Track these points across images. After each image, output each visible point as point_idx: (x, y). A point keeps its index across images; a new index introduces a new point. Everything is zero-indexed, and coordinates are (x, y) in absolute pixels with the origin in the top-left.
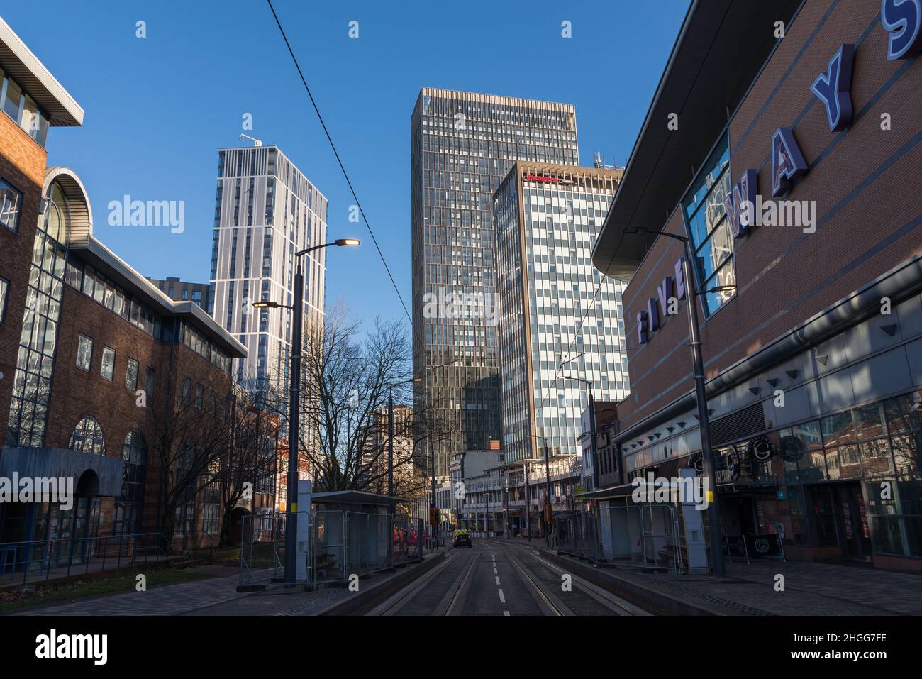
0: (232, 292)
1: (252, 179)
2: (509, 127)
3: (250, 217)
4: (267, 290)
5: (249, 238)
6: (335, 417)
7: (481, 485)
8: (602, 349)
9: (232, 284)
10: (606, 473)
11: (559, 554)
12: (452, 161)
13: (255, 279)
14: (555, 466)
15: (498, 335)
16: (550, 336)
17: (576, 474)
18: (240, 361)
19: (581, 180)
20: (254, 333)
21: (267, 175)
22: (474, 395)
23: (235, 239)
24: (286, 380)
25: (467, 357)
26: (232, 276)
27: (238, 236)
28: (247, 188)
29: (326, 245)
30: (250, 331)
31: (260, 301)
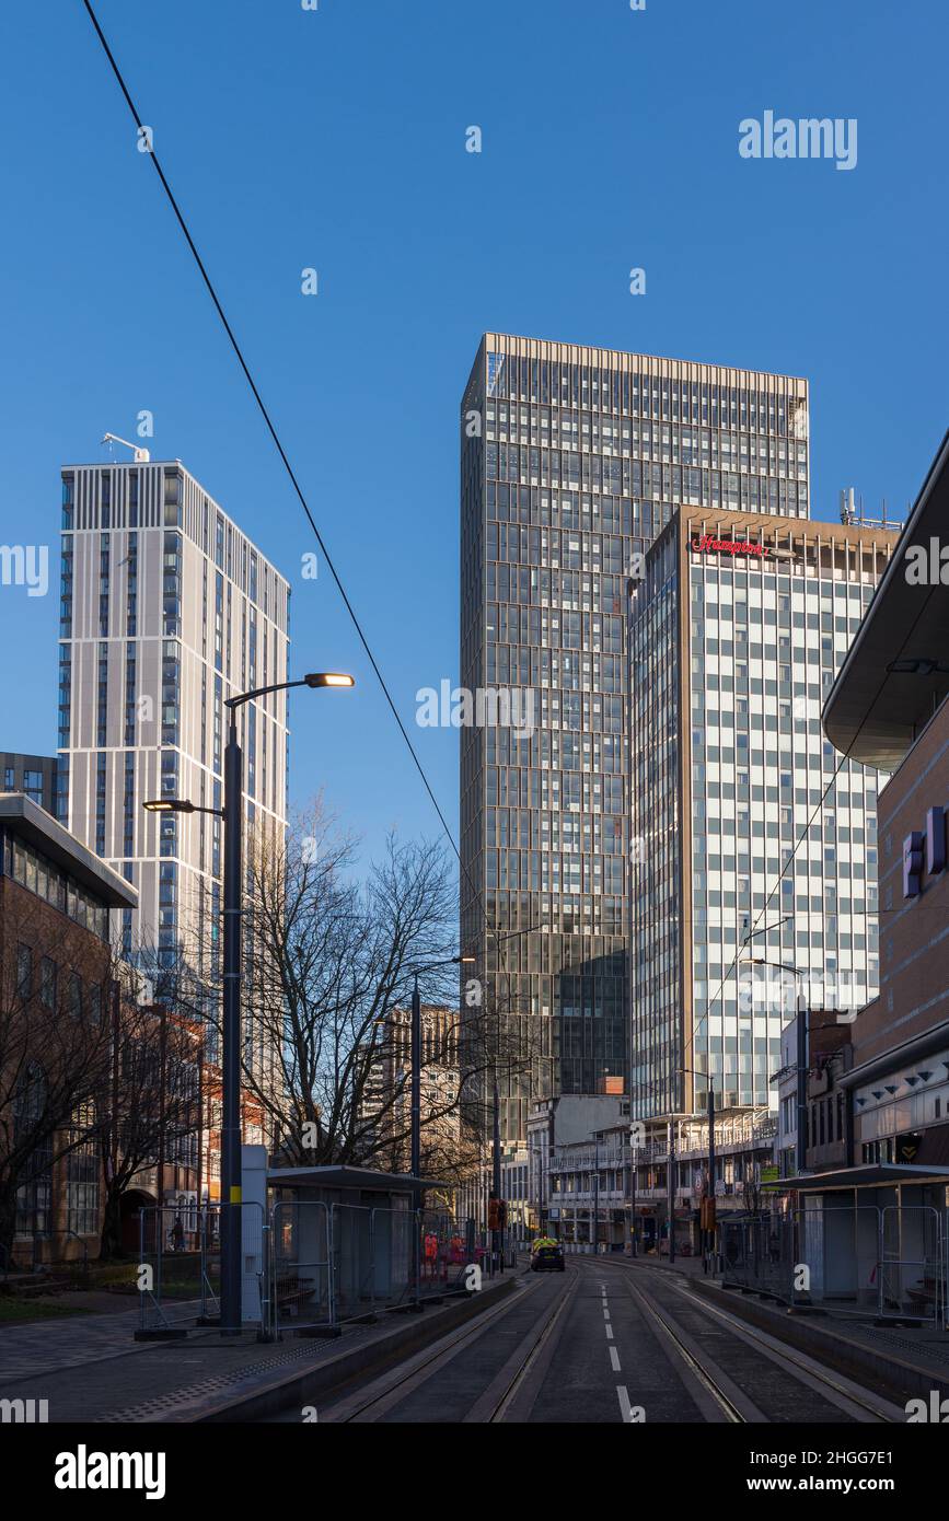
0: (102, 775)
1: (133, 536)
2: (667, 429)
3: (132, 618)
4: (172, 772)
5: (131, 663)
6: (310, 1027)
7: (586, 1159)
8: (831, 905)
9: (102, 757)
10: (822, 1142)
11: (725, 1287)
12: (545, 503)
13: (147, 749)
14: (726, 1128)
15: (627, 874)
16: (729, 877)
17: (766, 1143)
18: (125, 913)
19: (810, 550)
20: (151, 859)
21: (163, 528)
22: (577, 990)
23: (103, 663)
24: (215, 955)
25: (565, 915)
26: (102, 741)
27: (110, 657)
28: (123, 554)
29: (287, 685)
30: (141, 854)
31: (158, 798)
